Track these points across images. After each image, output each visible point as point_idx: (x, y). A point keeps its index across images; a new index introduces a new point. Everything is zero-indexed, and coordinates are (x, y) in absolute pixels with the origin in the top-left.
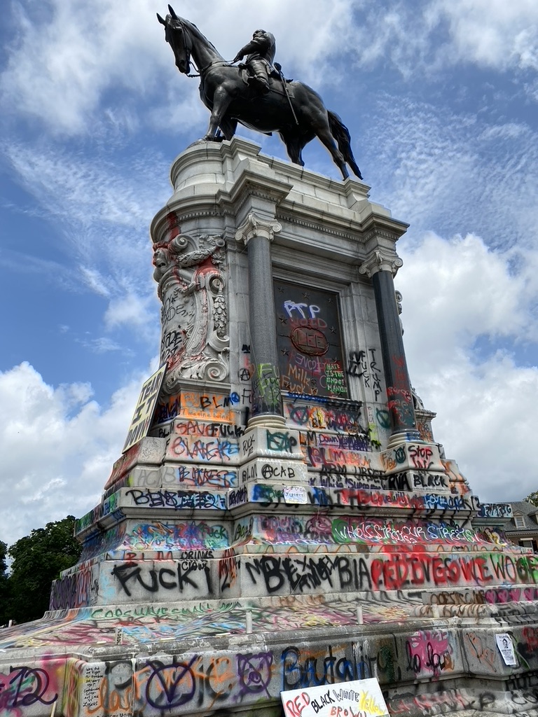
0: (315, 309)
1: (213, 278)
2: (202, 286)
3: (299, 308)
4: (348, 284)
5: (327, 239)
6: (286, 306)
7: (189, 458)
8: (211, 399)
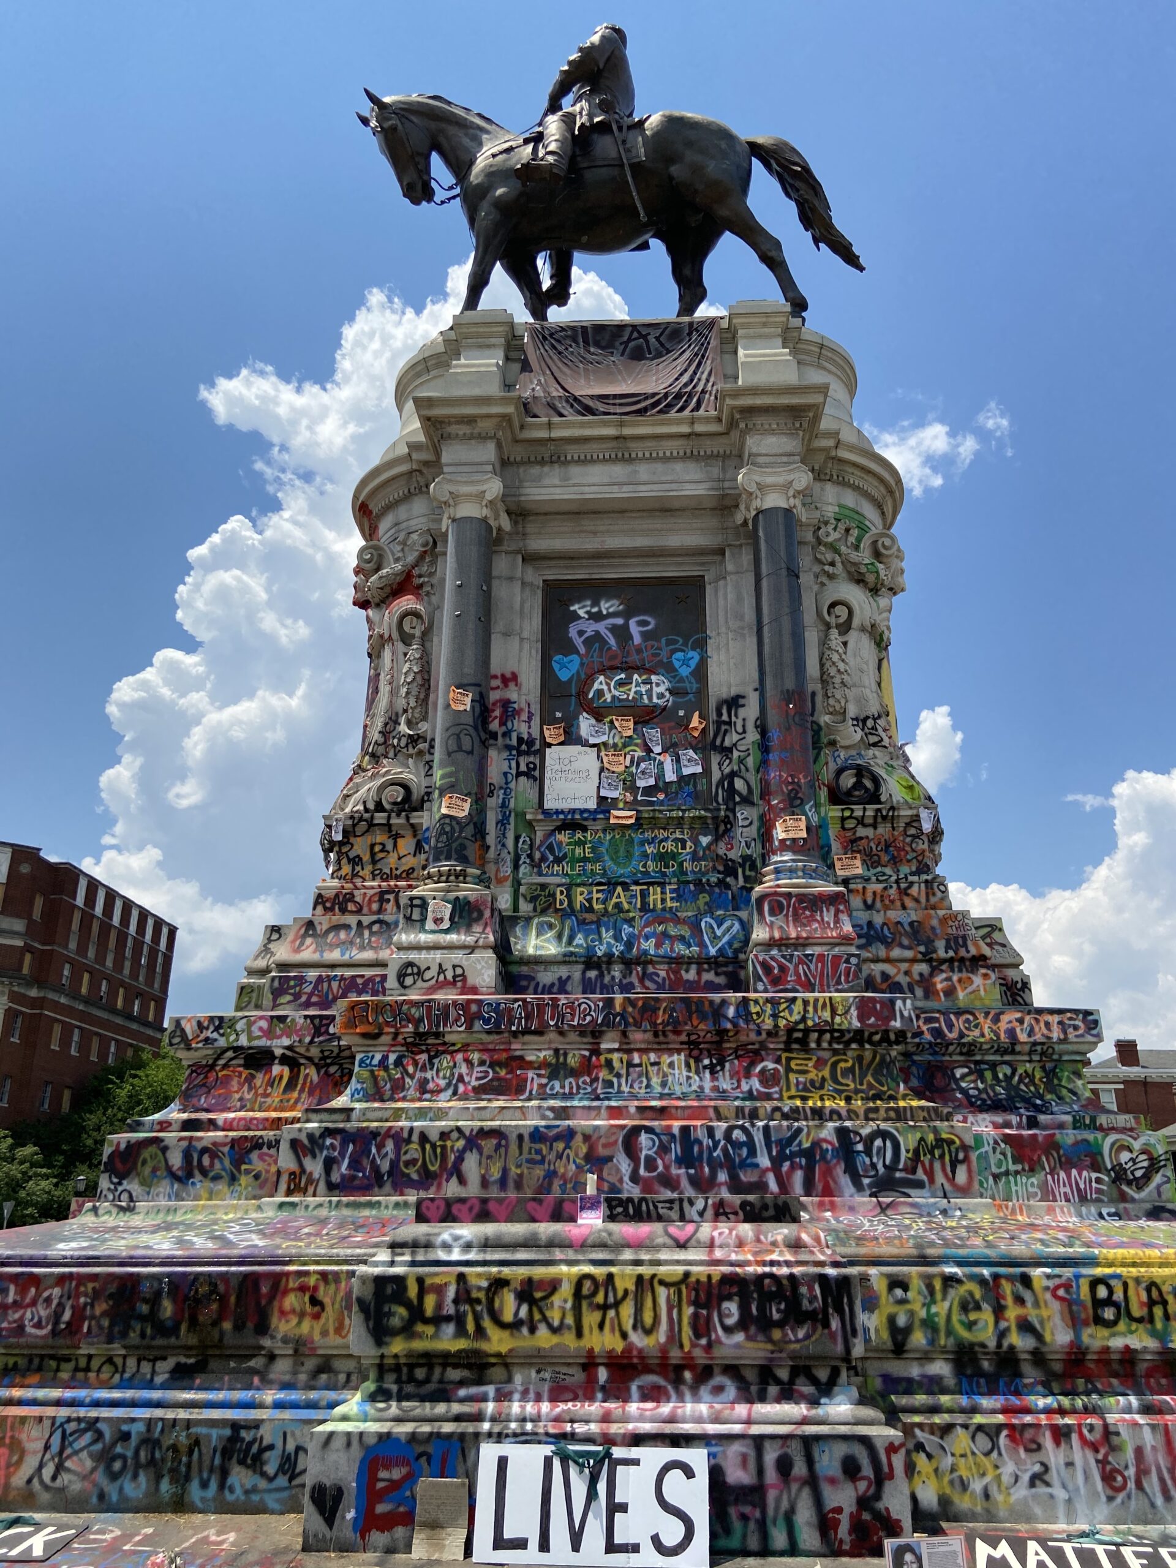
0: (640, 623)
2: (386, 636)
3: (604, 632)
4: (720, 552)
6: (573, 632)
7: (316, 957)
8: (390, 847)
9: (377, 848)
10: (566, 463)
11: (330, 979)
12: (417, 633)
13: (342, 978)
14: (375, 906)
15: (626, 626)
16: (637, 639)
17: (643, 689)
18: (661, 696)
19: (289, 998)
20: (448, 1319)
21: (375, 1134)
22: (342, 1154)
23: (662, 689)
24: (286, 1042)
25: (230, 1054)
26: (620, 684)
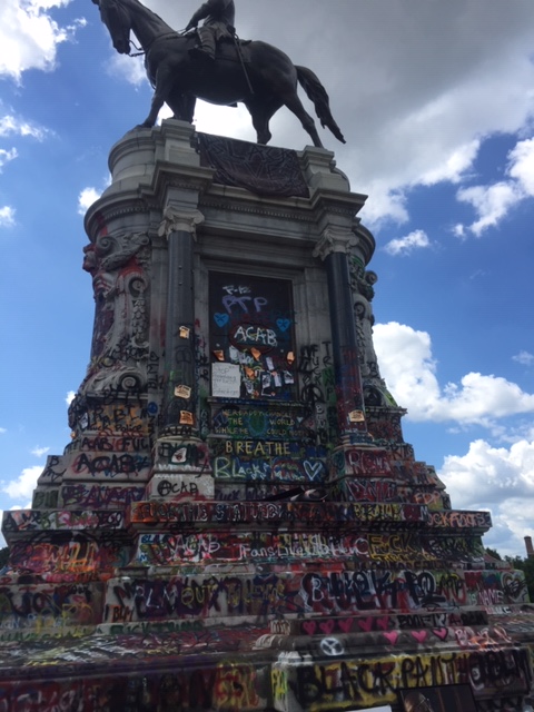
0: (259, 301)
1: (133, 281)
2: (122, 290)
3: (241, 303)
4: (302, 270)
5: (270, 222)
6: (224, 302)
7: (90, 476)
8: (126, 412)
9: (118, 413)
10: (229, 211)
11: (100, 489)
12: (141, 291)
13: (108, 489)
14: (120, 447)
15: (252, 301)
16: (258, 309)
17: (263, 336)
18: (272, 341)
19: (74, 500)
20: (339, 690)
21: (165, 583)
22: (147, 595)
23: (272, 337)
24: (81, 527)
25: (44, 534)
26: (251, 332)
